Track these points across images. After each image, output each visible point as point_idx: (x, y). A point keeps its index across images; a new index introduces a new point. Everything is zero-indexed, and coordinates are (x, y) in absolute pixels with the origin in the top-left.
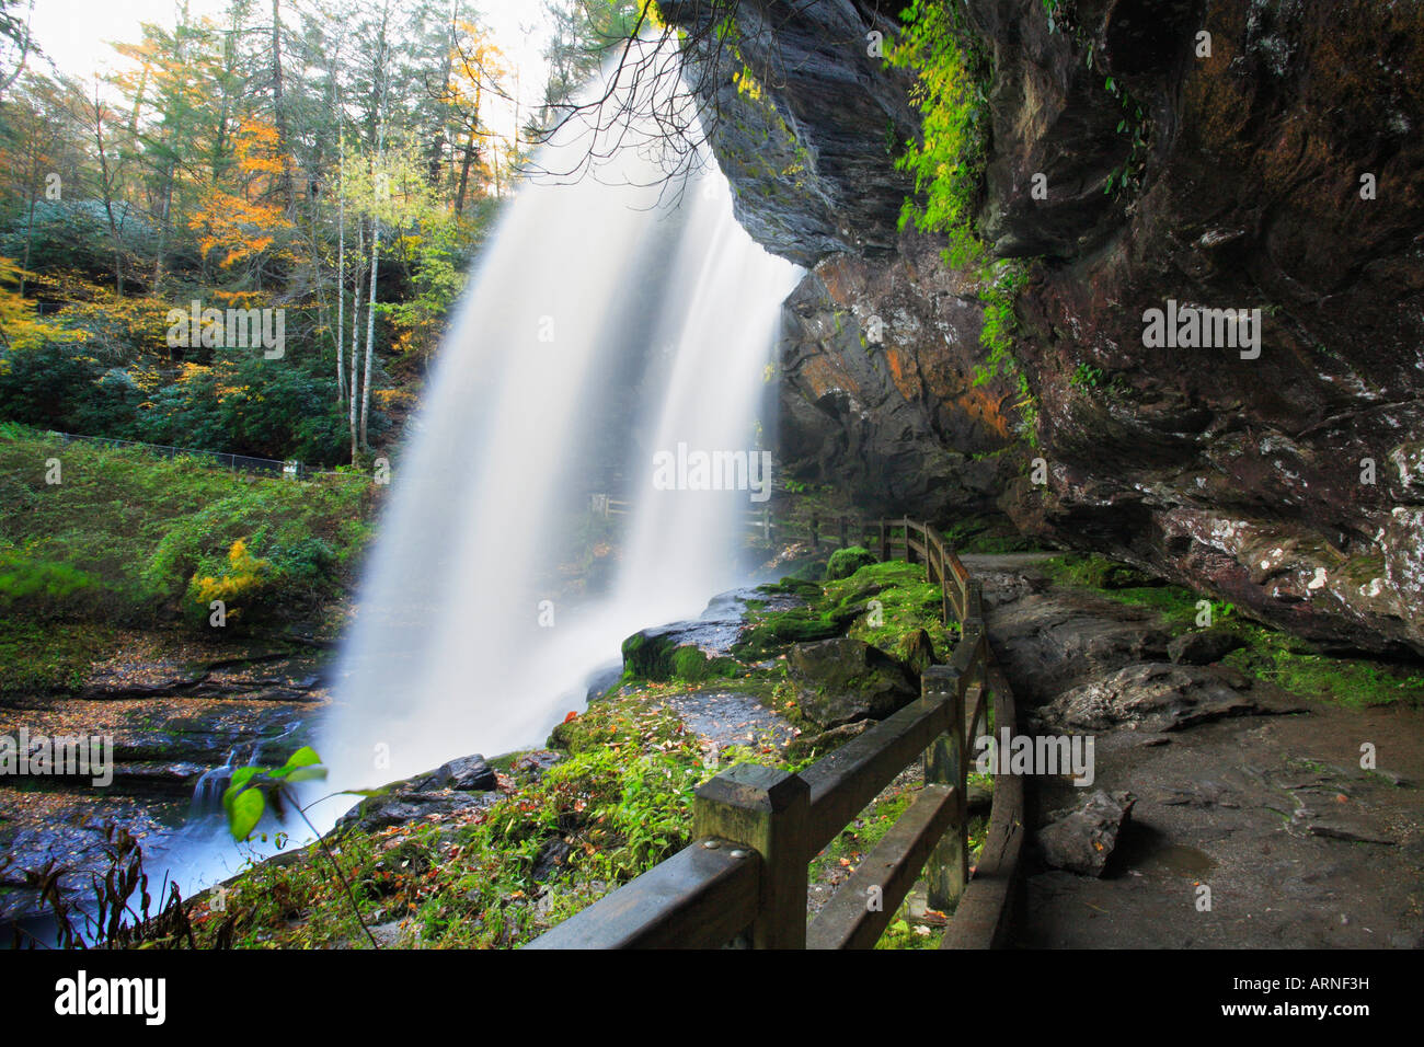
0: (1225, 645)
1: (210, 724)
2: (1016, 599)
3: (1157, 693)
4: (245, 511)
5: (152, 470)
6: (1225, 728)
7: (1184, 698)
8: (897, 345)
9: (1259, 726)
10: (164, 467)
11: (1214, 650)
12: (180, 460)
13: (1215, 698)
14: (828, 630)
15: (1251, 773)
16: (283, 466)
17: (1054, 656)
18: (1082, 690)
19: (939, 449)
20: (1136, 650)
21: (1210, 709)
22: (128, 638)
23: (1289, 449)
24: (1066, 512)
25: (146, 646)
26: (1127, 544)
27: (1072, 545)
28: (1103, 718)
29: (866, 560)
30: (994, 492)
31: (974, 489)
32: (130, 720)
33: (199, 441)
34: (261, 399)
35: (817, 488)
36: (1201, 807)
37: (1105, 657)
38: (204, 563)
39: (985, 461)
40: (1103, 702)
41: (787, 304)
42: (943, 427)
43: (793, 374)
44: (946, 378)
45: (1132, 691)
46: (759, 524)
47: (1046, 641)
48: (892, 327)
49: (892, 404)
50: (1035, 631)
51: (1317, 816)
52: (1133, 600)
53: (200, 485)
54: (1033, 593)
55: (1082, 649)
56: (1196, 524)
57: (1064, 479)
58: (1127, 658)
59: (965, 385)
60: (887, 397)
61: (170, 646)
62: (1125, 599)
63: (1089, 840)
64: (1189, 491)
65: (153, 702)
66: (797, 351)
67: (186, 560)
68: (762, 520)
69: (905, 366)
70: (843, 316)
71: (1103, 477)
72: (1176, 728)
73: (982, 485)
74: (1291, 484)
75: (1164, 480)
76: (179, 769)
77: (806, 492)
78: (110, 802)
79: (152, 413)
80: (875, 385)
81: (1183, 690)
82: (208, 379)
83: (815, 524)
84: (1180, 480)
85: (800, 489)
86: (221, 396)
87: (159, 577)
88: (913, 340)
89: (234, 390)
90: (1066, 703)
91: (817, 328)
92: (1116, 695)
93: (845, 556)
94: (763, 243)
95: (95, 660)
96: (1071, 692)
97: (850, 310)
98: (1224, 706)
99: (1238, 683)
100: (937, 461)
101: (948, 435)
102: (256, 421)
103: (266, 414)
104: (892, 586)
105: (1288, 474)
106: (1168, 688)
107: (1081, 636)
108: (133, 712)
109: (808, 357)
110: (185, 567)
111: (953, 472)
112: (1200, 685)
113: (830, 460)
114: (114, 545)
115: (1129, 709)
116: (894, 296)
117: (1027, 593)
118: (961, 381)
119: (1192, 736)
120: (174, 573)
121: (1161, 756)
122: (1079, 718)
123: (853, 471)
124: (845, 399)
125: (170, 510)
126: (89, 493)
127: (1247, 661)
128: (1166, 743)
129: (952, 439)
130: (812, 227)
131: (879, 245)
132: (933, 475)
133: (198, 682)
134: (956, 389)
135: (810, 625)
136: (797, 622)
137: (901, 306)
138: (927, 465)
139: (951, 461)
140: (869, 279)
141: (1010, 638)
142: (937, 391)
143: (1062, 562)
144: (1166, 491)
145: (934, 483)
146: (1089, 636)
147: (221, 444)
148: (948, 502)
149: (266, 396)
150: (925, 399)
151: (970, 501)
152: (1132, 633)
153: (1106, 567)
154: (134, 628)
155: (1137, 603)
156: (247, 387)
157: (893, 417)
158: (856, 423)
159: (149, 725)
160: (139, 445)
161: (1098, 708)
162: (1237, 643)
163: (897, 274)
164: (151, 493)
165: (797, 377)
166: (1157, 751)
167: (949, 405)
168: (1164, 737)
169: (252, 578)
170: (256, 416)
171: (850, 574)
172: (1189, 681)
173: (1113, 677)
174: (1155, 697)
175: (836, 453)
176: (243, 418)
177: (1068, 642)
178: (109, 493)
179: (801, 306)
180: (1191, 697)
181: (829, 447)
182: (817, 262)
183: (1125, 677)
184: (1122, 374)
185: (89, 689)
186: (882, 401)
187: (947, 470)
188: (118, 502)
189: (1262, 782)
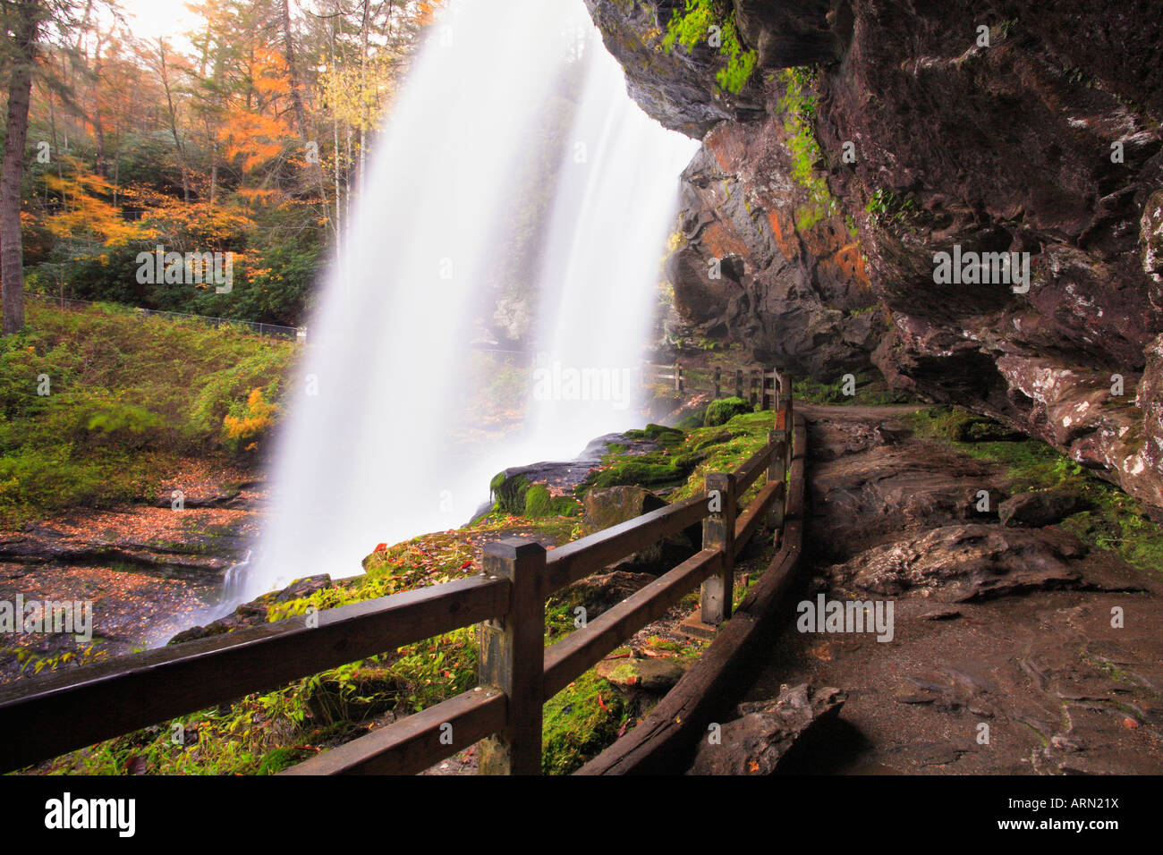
0: (1067, 507)
1: (235, 530)
2: (864, 450)
3: (962, 558)
4: (263, 367)
5: (202, 335)
6: (1033, 604)
7: (995, 565)
8: (776, 208)
9: (1072, 604)
10: (211, 333)
11: (1052, 511)
12: (223, 328)
13: (1033, 567)
14: (672, 474)
15: (1029, 670)
16: (296, 331)
17: (872, 510)
18: (886, 549)
19: (820, 306)
20: (962, 509)
21: (1021, 580)
22: (187, 463)
23: (1081, 265)
24: (915, 364)
25: (198, 470)
26: (985, 397)
27: (934, 398)
28: (895, 582)
29: (741, 409)
30: (870, 347)
31: (854, 345)
32: (184, 524)
33: (239, 314)
34: (280, 278)
35: (727, 346)
36: (946, 709)
37: (925, 514)
38: (233, 407)
39: (860, 316)
40: (901, 564)
41: (684, 176)
42: (822, 286)
43: (696, 242)
44: (820, 237)
45: (936, 554)
46: (671, 377)
47: (868, 494)
48: (770, 190)
49: (776, 265)
50: (860, 484)
51: (1081, 750)
52: (984, 454)
53: (235, 347)
54: (883, 445)
55: (901, 504)
56: (1020, 374)
57: (907, 329)
58: (949, 516)
59: (837, 243)
60: (772, 258)
61: (213, 470)
62: (976, 453)
63: (745, 756)
64: (1009, 335)
65: (201, 511)
66: (696, 219)
67: (221, 404)
68: (674, 374)
69: (784, 227)
70: (729, 184)
71: (940, 326)
72: (975, 600)
73: (858, 340)
74: (1082, 314)
75: (989, 325)
76: (213, 562)
77: (717, 349)
78: (169, 583)
79: (206, 293)
80: (761, 248)
81: (996, 557)
82: (244, 264)
83: (718, 377)
84: (1001, 324)
85: (712, 346)
86: (251, 278)
87: (203, 418)
88: (789, 201)
89: (260, 272)
90: (864, 562)
91: (712, 198)
92: (918, 557)
93: (721, 406)
94: (658, 119)
95: (165, 479)
96: (874, 550)
97: (735, 177)
98: (1039, 578)
99: (1068, 551)
100: (819, 318)
101: (827, 294)
102: (278, 296)
103: (285, 291)
104: (742, 434)
105: (1080, 301)
106: (978, 553)
107: (904, 491)
108: (187, 518)
109: (706, 224)
110: (220, 410)
111: (834, 328)
112: (1018, 551)
113: (734, 319)
114: (174, 393)
115: (927, 574)
116: (769, 158)
117: (877, 444)
118: (833, 239)
119: (992, 611)
120: (214, 415)
121: (939, 633)
122: (866, 581)
123: (754, 329)
124: (740, 263)
125: (213, 366)
126: (157, 355)
127: (1088, 526)
128: (957, 616)
129: (832, 296)
130: (690, 96)
131: (748, 107)
132: (817, 332)
133: (232, 498)
134: (829, 247)
135: (655, 469)
136: (642, 465)
137: (775, 167)
138: (811, 322)
139: (830, 318)
140: (748, 143)
141: (831, 490)
142: (814, 250)
143: (927, 415)
144: (990, 337)
145: (819, 339)
146: (913, 491)
147: (255, 315)
148: (832, 356)
149: (284, 275)
150: (804, 260)
151: (852, 355)
152: (962, 490)
153: (964, 420)
154: (188, 456)
155: (988, 457)
156: (270, 269)
157: (779, 278)
158: (749, 285)
159: (195, 528)
160: (196, 317)
161: (892, 571)
162: (1082, 504)
163: (769, 136)
164: (200, 353)
165: (699, 244)
166: (938, 625)
167: (826, 264)
168: (953, 609)
169: (265, 419)
170: (277, 292)
171: (724, 422)
172: (1006, 546)
173: (922, 538)
174: (959, 564)
175: (738, 314)
176: (269, 293)
177: (891, 495)
178: (173, 354)
179: (696, 177)
180: (1003, 565)
181: (732, 309)
182: (705, 133)
183: (934, 537)
184: (911, 194)
185: (159, 500)
186: (769, 263)
187: (828, 326)
188: (176, 361)
189: (1038, 683)
